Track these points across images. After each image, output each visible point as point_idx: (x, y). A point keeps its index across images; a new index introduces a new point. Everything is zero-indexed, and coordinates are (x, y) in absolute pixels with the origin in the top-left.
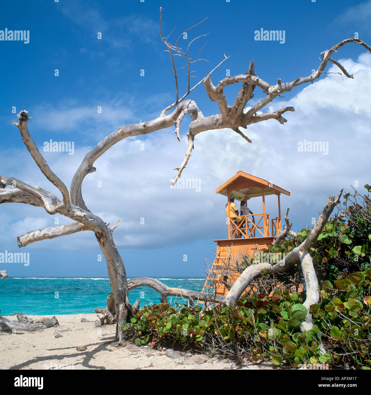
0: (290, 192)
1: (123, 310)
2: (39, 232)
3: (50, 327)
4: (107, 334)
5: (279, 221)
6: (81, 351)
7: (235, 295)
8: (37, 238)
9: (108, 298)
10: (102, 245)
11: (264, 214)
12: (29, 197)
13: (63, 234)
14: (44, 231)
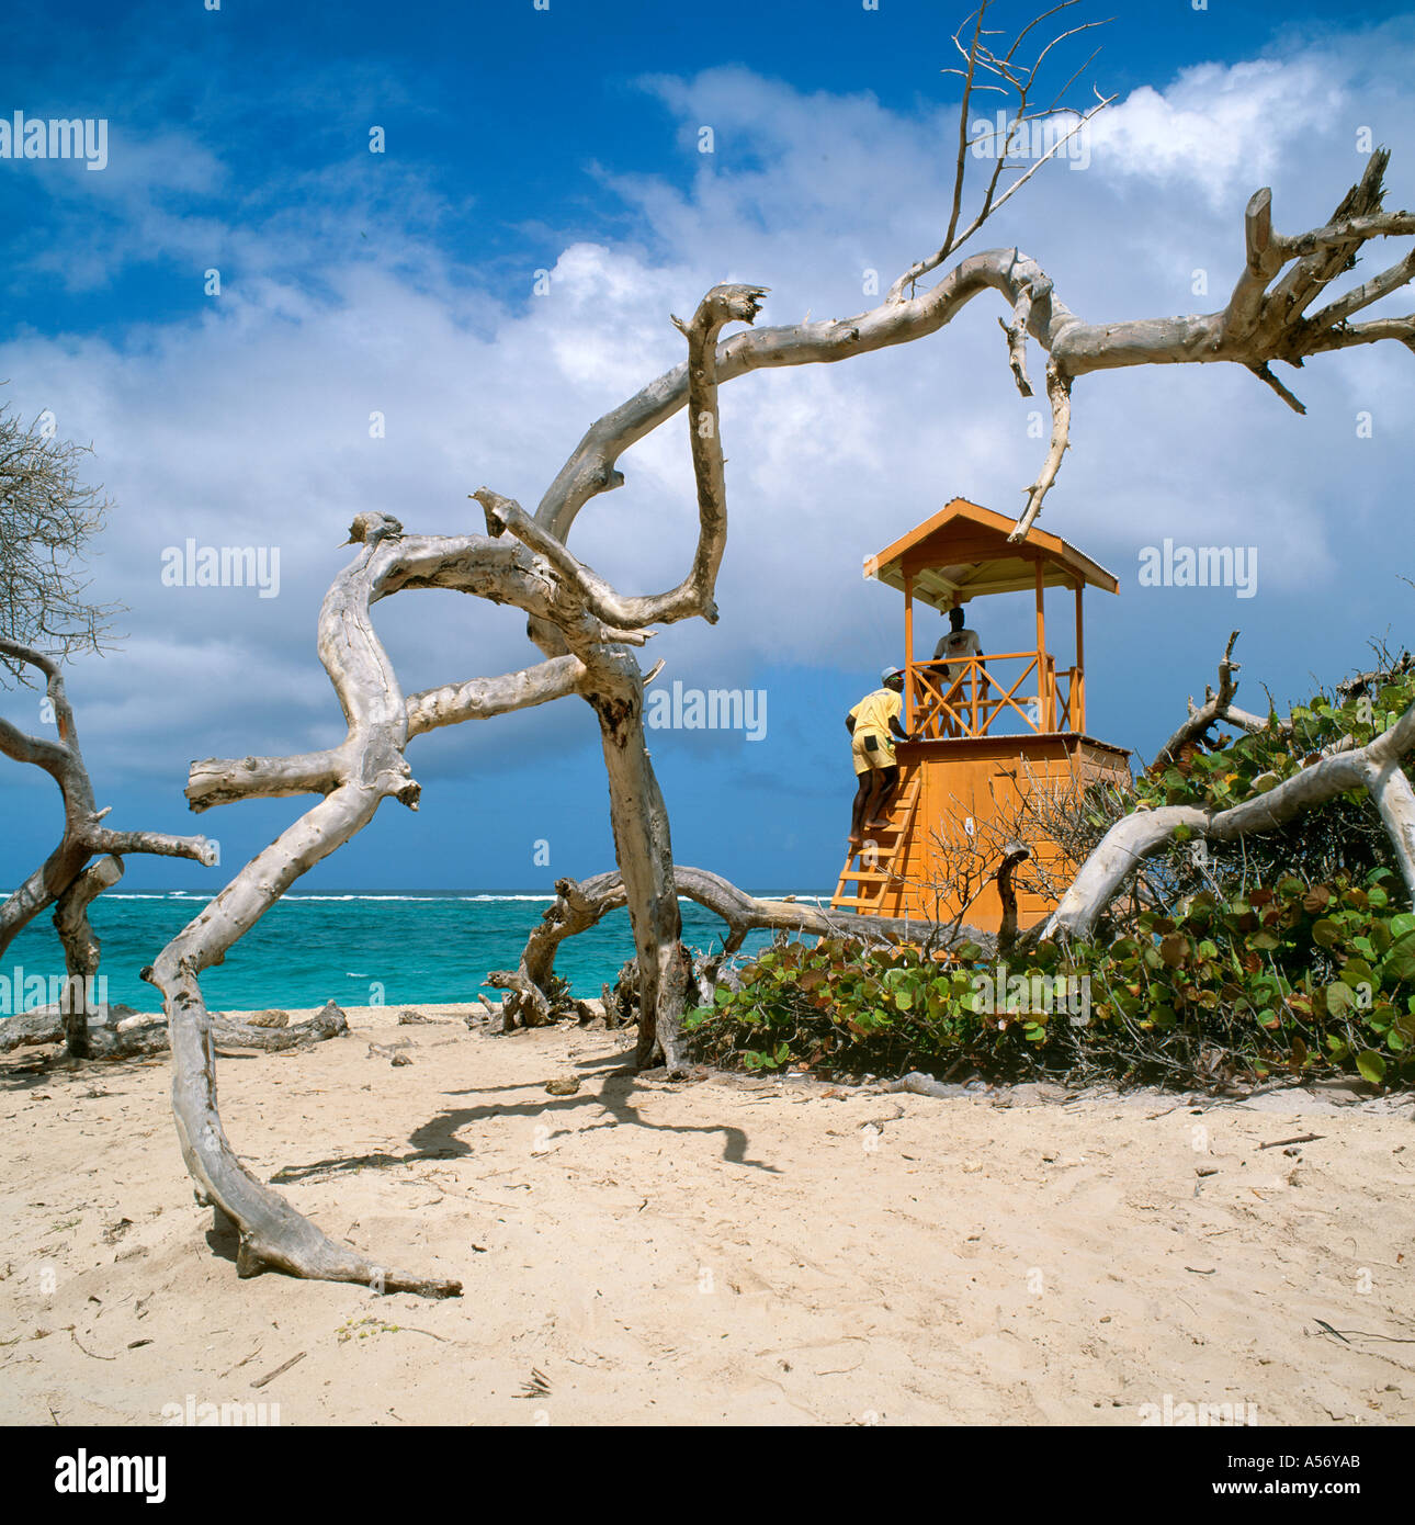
0: (1117, 578)
1: (677, 964)
2: (453, 695)
3: (330, 1037)
4: (584, 1052)
5: (1079, 679)
6: (563, 1093)
7: (1088, 908)
8: (447, 715)
9: (532, 936)
10: (616, 744)
11: (1040, 653)
12: (489, 569)
13: (525, 703)
14: (468, 689)
